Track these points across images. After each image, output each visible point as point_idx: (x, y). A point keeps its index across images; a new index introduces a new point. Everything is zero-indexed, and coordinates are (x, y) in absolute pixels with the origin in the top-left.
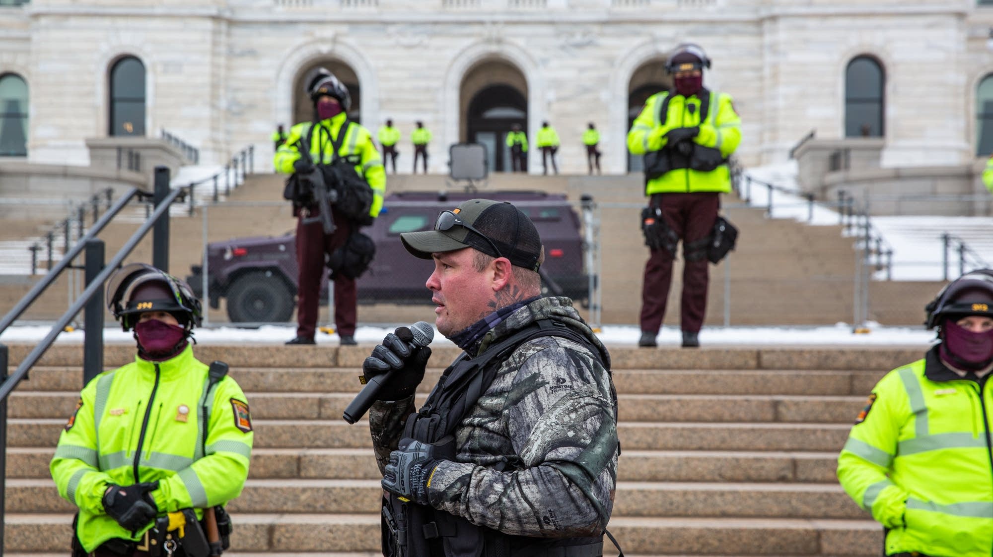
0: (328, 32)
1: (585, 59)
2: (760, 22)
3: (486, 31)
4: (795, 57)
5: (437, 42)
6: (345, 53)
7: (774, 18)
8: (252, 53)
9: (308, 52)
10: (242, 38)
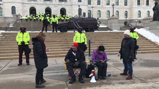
0: (33, 5)
1: (56, 8)
2: (71, 5)
3: (47, 5)
4: (74, 8)
5: (43, 6)
6: (34, 7)
7: (72, 5)
8: (25, 6)
9: (31, 6)
10: (24, 5)
